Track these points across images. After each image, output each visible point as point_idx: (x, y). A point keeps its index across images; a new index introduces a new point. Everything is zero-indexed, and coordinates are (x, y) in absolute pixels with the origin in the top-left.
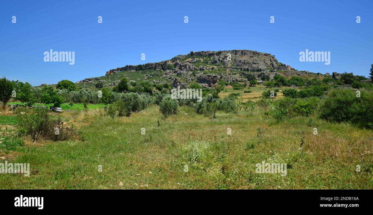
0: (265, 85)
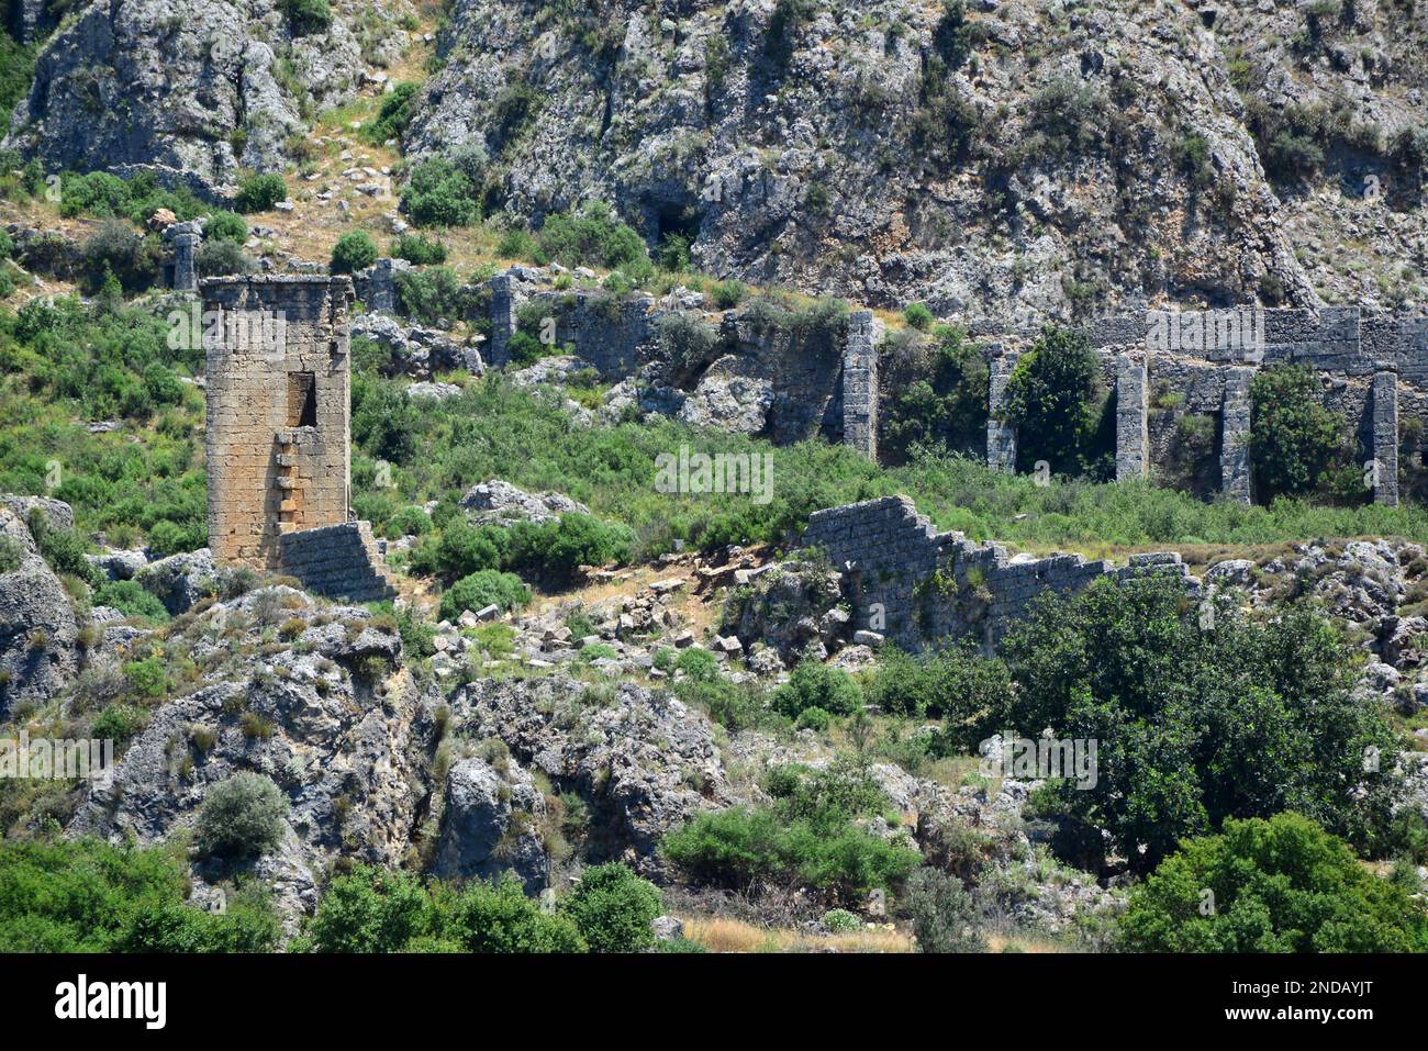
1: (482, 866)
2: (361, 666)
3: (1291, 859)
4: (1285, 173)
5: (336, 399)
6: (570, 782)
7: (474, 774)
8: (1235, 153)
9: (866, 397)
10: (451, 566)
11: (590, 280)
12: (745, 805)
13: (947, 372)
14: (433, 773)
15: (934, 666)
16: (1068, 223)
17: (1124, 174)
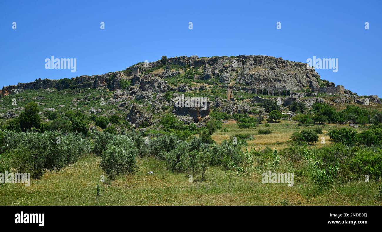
0: (296, 121)
1: (240, 113)
2: (234, 104)
3: (276, 112)
4: (275, 81)
5: (233, 92)
6: (243, 109)
7: (239, 109)
8: (273, 80)
9: (256, 91)
10: (238, 100)
11: (244, 87)
12: (251, 110)
13: (260, 90)
14: (237, 109)
15: (260, 103)
16: (265, 83)
17: (268, 81)
